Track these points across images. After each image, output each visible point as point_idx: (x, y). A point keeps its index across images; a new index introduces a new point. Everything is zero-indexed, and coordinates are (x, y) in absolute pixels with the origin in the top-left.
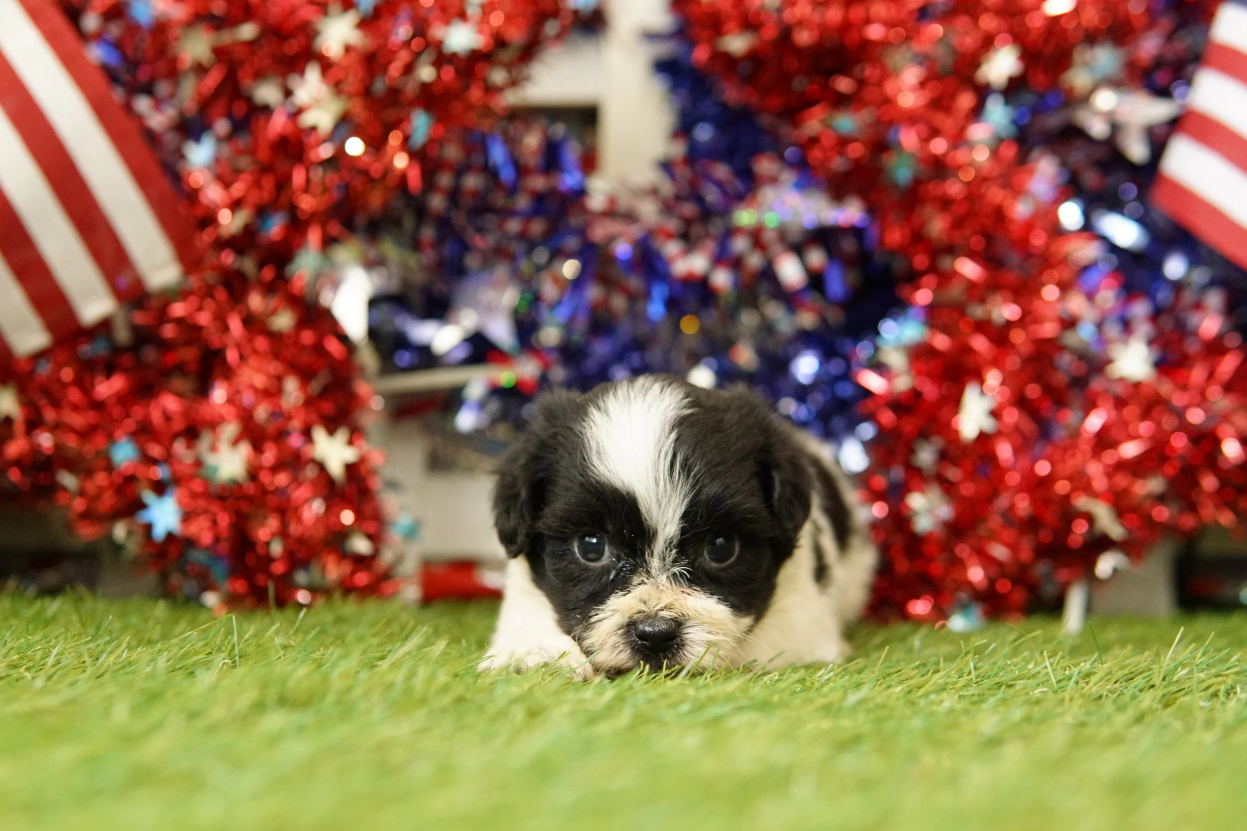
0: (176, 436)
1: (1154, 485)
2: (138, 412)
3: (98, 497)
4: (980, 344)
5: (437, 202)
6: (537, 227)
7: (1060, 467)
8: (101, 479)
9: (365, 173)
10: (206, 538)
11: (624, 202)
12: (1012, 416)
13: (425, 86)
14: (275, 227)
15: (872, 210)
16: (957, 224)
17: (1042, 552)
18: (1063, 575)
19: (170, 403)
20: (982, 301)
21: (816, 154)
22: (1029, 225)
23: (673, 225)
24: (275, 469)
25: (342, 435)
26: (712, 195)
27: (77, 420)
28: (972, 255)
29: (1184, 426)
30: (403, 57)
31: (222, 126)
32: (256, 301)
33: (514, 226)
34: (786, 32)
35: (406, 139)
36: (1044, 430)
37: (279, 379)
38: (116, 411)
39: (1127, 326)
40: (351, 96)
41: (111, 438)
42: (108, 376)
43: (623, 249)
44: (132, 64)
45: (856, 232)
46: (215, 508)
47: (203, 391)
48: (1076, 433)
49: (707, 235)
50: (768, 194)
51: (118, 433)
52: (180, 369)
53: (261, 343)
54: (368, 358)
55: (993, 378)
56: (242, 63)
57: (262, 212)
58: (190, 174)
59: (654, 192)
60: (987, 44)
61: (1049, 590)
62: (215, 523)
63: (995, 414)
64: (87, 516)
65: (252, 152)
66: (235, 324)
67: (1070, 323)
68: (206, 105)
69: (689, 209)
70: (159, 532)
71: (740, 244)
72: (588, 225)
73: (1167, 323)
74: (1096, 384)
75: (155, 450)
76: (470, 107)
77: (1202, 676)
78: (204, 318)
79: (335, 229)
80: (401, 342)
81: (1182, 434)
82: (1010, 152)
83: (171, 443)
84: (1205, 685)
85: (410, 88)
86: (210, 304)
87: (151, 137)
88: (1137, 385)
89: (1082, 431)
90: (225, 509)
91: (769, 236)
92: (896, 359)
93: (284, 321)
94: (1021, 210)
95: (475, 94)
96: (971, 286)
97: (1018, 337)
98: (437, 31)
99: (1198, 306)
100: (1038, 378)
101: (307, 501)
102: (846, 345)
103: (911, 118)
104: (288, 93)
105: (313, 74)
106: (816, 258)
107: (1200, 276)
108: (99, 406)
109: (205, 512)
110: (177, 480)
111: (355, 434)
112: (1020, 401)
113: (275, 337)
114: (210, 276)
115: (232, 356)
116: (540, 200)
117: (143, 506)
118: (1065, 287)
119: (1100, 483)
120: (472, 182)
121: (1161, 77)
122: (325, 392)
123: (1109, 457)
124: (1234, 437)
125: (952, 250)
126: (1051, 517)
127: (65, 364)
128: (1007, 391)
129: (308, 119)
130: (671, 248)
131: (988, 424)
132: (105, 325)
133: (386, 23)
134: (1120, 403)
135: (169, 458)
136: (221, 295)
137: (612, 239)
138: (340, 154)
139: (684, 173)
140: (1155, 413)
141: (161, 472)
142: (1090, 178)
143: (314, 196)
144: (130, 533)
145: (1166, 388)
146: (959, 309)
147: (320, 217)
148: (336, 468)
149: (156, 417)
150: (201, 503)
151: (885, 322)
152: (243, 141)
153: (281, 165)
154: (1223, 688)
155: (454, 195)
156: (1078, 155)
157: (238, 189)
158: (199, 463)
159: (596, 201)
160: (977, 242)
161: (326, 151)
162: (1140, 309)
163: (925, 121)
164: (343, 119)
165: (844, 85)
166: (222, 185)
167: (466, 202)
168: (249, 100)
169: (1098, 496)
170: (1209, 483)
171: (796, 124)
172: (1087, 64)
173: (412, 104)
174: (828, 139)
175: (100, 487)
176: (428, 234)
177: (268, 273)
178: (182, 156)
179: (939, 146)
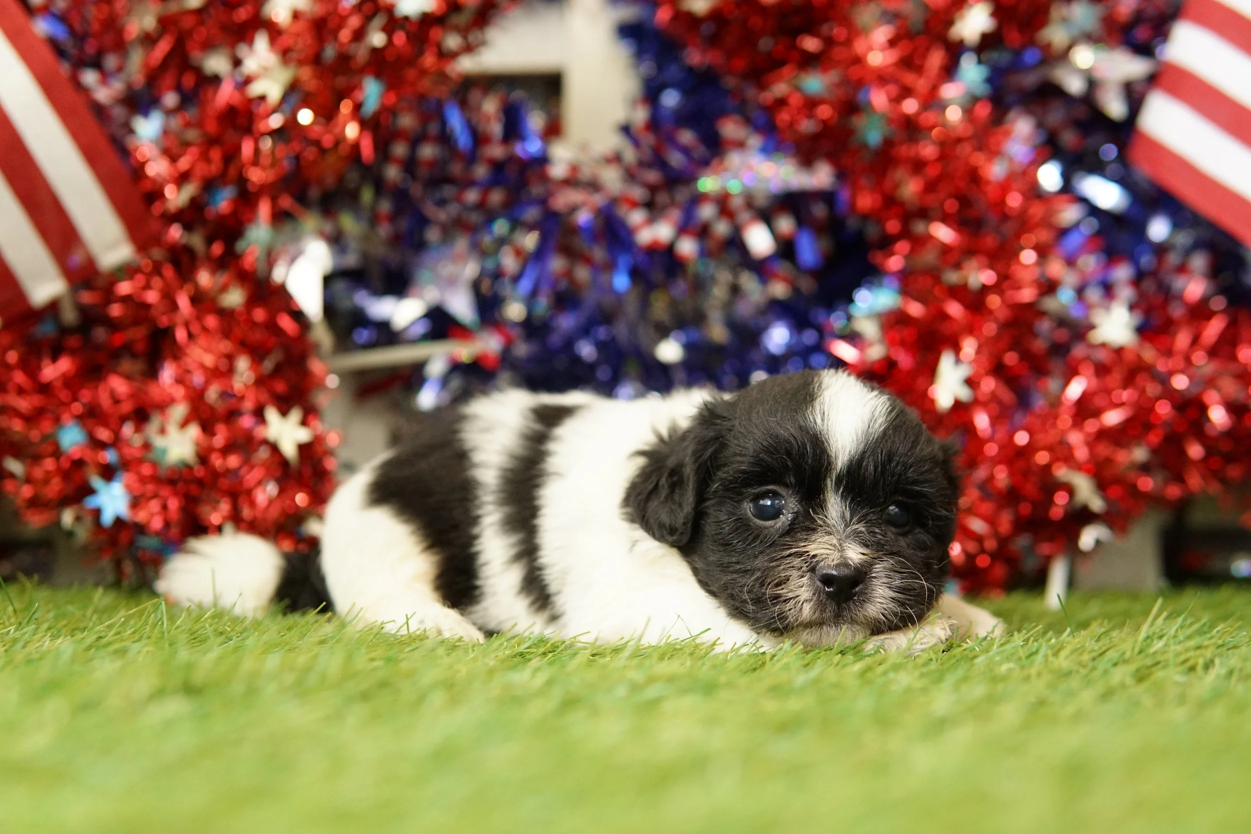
0: (123, 419)
1: (1140, 454)
2: (86, 395)
3: (45, 482)
4: (954, 309)
5: (392, 173)
6: (496, 197)
7: (1040, 438)
8: (49, 464)
9: (317, 143)
10: (157, 524)
11: (586, 173)
12: (989, 385)
13: (375, 51)
14: (224, 201)
15: (842, 174)
16: (930, 187)
17: (1021, 525)
18: (1045, 548)
19: (118, 385)
20: (958, 266)
21: (784, 117)
22: (1005, 187)
23: (638, 193)
24: (226, 451)
25: (295, 415)
26: (676, 159)
27: (23, 404)
28: (946, 219)
29: (1170, 394)
30: (354, 22)
31: (170, 99)
32: (204, 278)
33: (472, 196)
35: (357, 108)
36: (1023, 401)
37: (230, 358)
38: (64, 395)
39: (1108, 290)
40: (301, 63)
41: (57, 421)
42: (54, 359)
43: (583, 217)
44: (79, 37)
45: (826, 197)
46: (165, 492)
47: (152, 373)
48: (1057, 402)
49: (673, 203)
50: (734, 159)
51: (66, 417)
52: (128, 349)
53: (211, 321)
54: (322, 335)
55: (969, 347)
56: (190, 33)
57: (209, 186)
58: (136, 149)
59: (616, 159)
61: (1030, 564)
62: (164, 507)
63: (970, 382)
64: (35, 503)
65: (200, 124)
66: (183, 302)
67: (1050, 287)
68: (153, 77)
69: (653, 176)
70: (107, 518)
71: (707, 212)
72: (549, 194)
73: (1149, 285)
74: (1078, 351)
75: (104, 434)
76: (423, 72)
77: (1179, 648)
78: (152, 297)
79: (286, 202)
80: (360, 319)
81: (1166, 401)
82: (983, 111)
83: (121, 426)
84: (1182, 658)
85: (361, 54)
86: (157, 282)
87: (99, 111)
88: (1119, 351)
89: (1063, 399)
90: (176, 494)
91: (737, 203)
92: (869, 329)
93: (234, 298)
94: (996, 171)
95: (429, 60)
96: (945, 250)
97: (994, 301)
99: (1182, 269)
100: (1016, 345)
101: (260, 483)
102: (819, 316)
103: (882, 78)
104: (237, 63)
105: (261, 42)
106: (785, 224)
107: (1183, 239)
108: (45, 389)
109: (155, 496)
110: (126, 465)
111: (309, 414)
112: (998, 370)
113: (225, 315)
114: (157, 253)
115: (181, 335)
116: (498, 167)
117: (91, 491)
118: (1043, 252)
119: (1082, 454)
120: (428, 151)
121: (1141, 33)
122: (278, 370)
123: (1091, 426)
124: (1220, 404)
125: (924, 214)
126: (1030, 489)
127: (10, 347)
128: (984, 359)
129: (256, 89)
130: (636, 217)
131: (964, 394)
132: (53, 306)
134: (1101, 370)
135: (117, 442)
136: (169, 272)
137: (574, 209)
138: (292, 122)
139: (649, 140)
140: (1140, 379)
141: (110, 456)
142: (1069, 138)
143: (264, 168)
144: (78, 519)
145: (1149, 354)
146: (934, 275)
147: (272, 190)
148: (289, 449)
149: (105, 400)
150: (150, 488)
151: (859, 291)
152: (192, 113)
153: (230, 136)
154: (1201, 661)
155: (410, 165)
156: (1056, 115)
157: (184, 163)
158: (147, 446)
159: (558, 170)
160: (951, 205)
161: (276, 121)
162: (1122, 273)
163: (896, 81)
164: (292, 88)
165: (811, 44)
166: (168, 159)
167: (423, 172)
168: (198, 71)
169: (1079, 467)
170: (1195, 451)
171: (763, 86)
172: (1065, 20)
173: (363, 70)
174: (795, 101)
175: (48, 473)
176: (385, 206)
177: (217, 249)
178: (131, 131)
179: (910, 106)
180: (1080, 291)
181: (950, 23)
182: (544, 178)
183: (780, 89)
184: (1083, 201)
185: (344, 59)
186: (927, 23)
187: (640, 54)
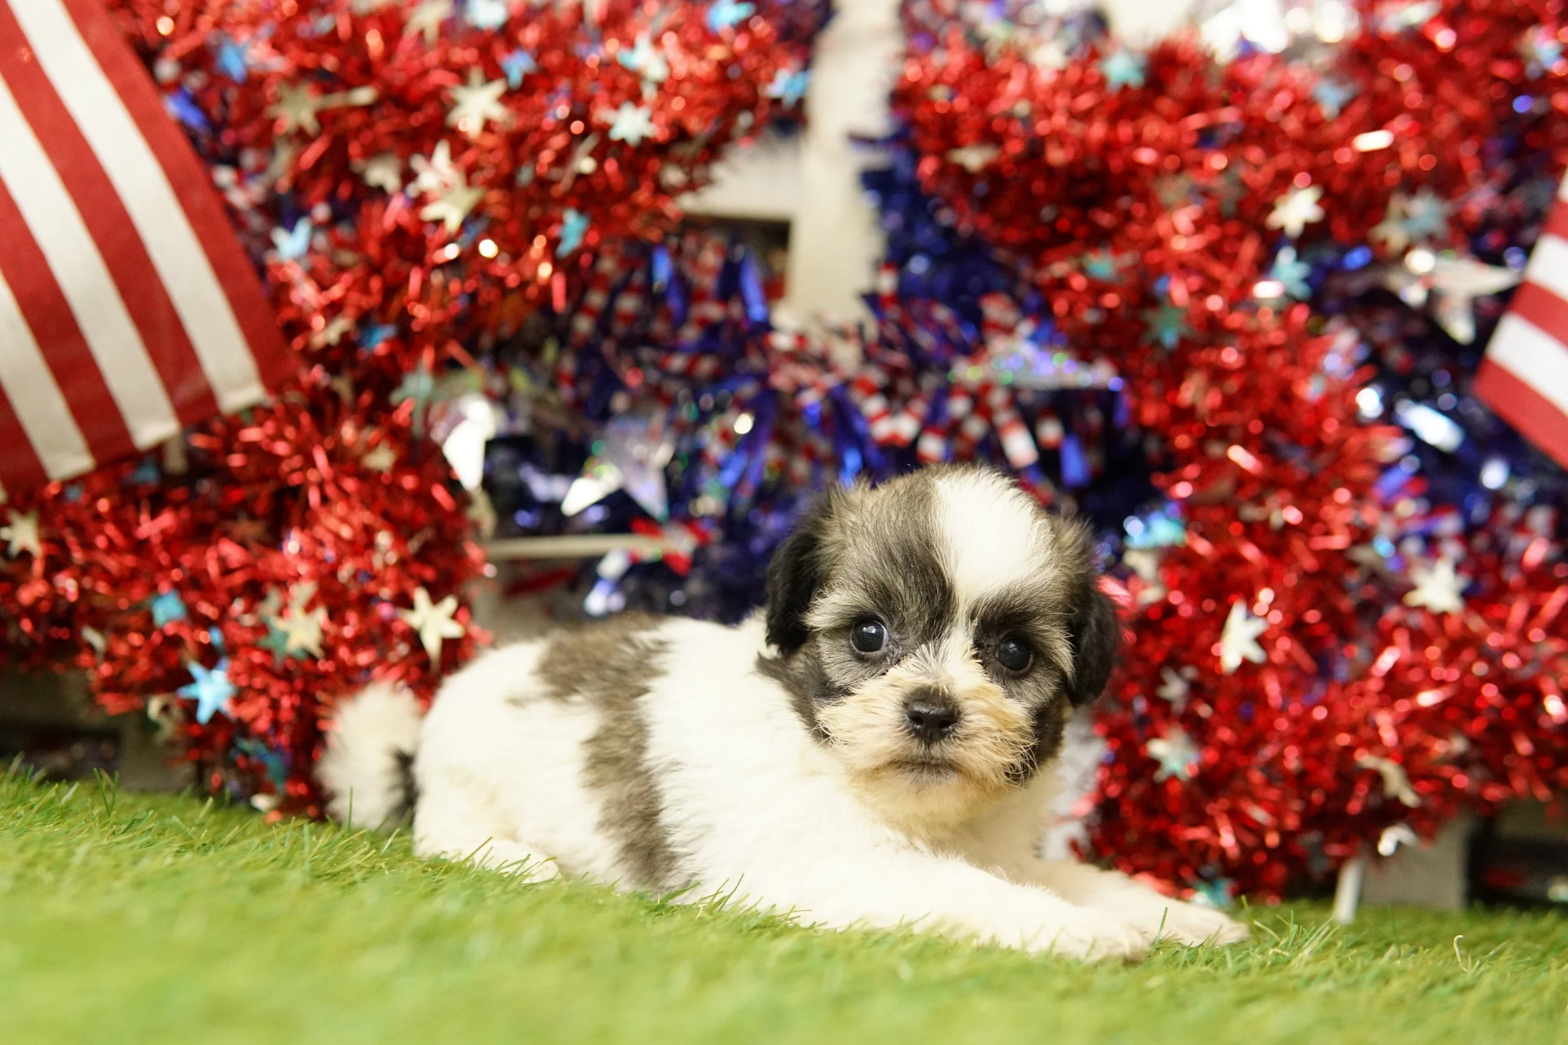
0: (233, 595)
1: (1457, 745)
2: (187, 560)
3: (131, 661)
4: (1250, 552)
5: (584, 325)
6: (706, 366)
7: (1340, 715)
8: (136, 639)
9: (500, 281)
10: (263, 723)
11: (816, 344)
12: (1285, 644)
13: (580, 177)
14: (379, 341)
15: (1126, 378)
16: (1230, 403)
17: (1312, 819)
18: (1337, 850)
19: (232, 552)
20: (1259, 500)
21: (1062, 303)
22: (1319, 410)
23: (876, 376)
24: (355, 644)
25: (448, 606)
26: (926, 340)
27: (114, 564)
28: (1246, 443)
29: (1500, 677)
30: (559, 141)
31: (321, 211)
32: (349, 432)
33: (678, 363)
34: (1036, 148)
35: (553, 244)
36: (1324, 671)
37: (369, 532)
38: (164, 558)
39: (1431, 544)
40: (490, 184)
41: (153, 589)
42: (154, 515)
43: (810, 398)
44: (217, 127)
46: (276, 688)
47: (275, 541)
48: (1363, 674)
49: (917, 394)
50: (1000, 346)
51: (164, 587)
52: (246, 508)
53: (351, 485)
54: (482, 512)
55: (1265, 597)
56: (352, 134)
57: (364, 321)
58: (278, 267)
59: (856, 333)
60: (1283, 182)
61: (1318, 867)
62: (275, 705)
63: (1261, 641)
64: (112, 685)
65: (357, 246)
66: (320, 458)
67: (1363, 536)
68: (301, 182)
69: (897, 358)
70: (205, 712)
71: (959, 406)
72: (770, 369)
73: (1481, 542)
74: (1393, 614)
75: (207, 609)
76: (635, 208)
78: (282, 448)
79: (455, 350)
80: (522, 498)
81: (1495, 683)
82: (1301, 316)
83: (229, 603)
85: (564, 179)
86: (290, 432)
87: (233, 215)
88: (1441, 617)
89: (1371, 670)
90: (292, 691)
92: (1144, 564)
93: (382, 459)
94: (1312, 390)
95: (643, 196)
96: (1242, 478)
97: (1297, 544)
98: (602, 114)
99: (1521, 527)
100: (1320, 602)
103: (1184, 267)
104: (408, 176)
105: (442, 153)
106: (1051, 431)
107: (1524, 490)
108: (141, 547)
109: (264, 691)
110: (232, 650)
111: (463, 607)
112: (1296, 628)
113: (367, 477)
114: (294, 397)
115: (314, 497)
116: (711, 329)
117: (190, 680)
118: (1360, 493)
119: (1388, 736)
120: (628, 304)
121: (1492, 240)
122: (422, 556)
123: (1403, 707)
124: (1558, 693)
125: (1224, 436)
126: (1325, 775)
127: (103, 494)
128: (1278, 614)
129: (432, 211)
130: (872, 406)
131: (1256, 655)
132: (158, 451)
133: (539, 99)
134: (1419, 639)
135: (223, 621)
136: (305, 420)
137: (799, 388)
138: (471, 253)
139: (895, 312)
140: (1467, 655)
141: (215, 637)
142: (1396, 356)
143: (431, 306)
144: (165, 709)
145: (1476, 624)
146: (1231, 508)
147: (436, 335)
148: (432, 642)
149: (212, 567)
150: (259, 680)
151: (1132, 519)
152: (344, 231)
153: (397, 265)
155: (604, 319)
156: (1384, 328)
157: (336, 292)
158: (262, 629)
159: (782, 341)
160: (1256, 426)
161: (451, 252)
162: (1449, 525)
163: (1201, 272)
164: (476, 213)
165: (1105, 219)
166: (315, 284)
167: (619, 328)
168: (358, 180)
169: (1387, 755)
170: (1524, 746)
171: (1040, 263)
172: (1405, 216)
173: (563, 201)
174: (1078, 282)
175: (134, 649)
176: (569, 365)
177: (366, 398)
178: (271, 245)
179: (1215, 303)
180: (1398, 542)
181: (1270, 208)
182: (765, 350)
183: (1059, 269)
184: (1409, 433)
185: (543, 183)
186: (1240, 204)
187: (885, 207)
